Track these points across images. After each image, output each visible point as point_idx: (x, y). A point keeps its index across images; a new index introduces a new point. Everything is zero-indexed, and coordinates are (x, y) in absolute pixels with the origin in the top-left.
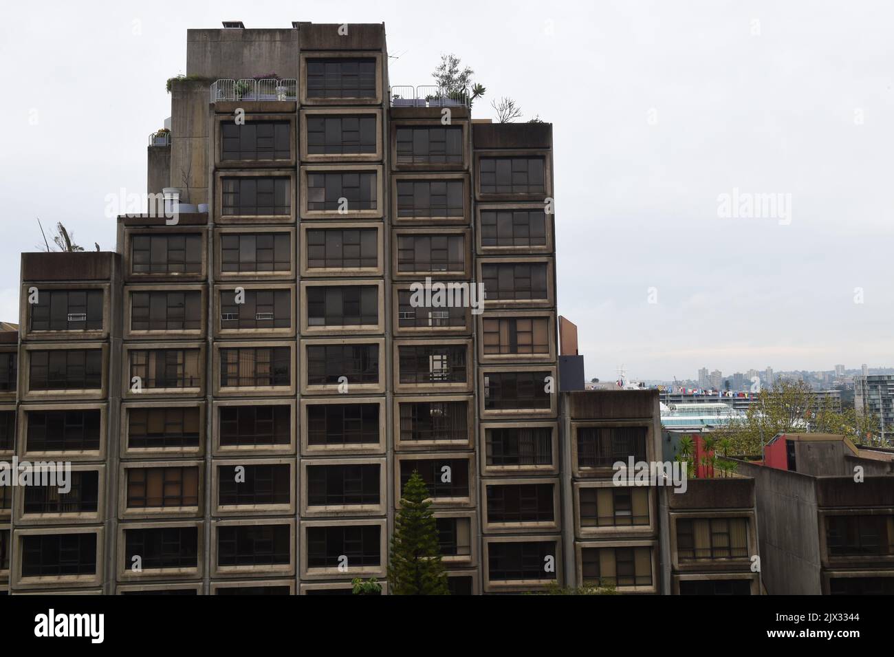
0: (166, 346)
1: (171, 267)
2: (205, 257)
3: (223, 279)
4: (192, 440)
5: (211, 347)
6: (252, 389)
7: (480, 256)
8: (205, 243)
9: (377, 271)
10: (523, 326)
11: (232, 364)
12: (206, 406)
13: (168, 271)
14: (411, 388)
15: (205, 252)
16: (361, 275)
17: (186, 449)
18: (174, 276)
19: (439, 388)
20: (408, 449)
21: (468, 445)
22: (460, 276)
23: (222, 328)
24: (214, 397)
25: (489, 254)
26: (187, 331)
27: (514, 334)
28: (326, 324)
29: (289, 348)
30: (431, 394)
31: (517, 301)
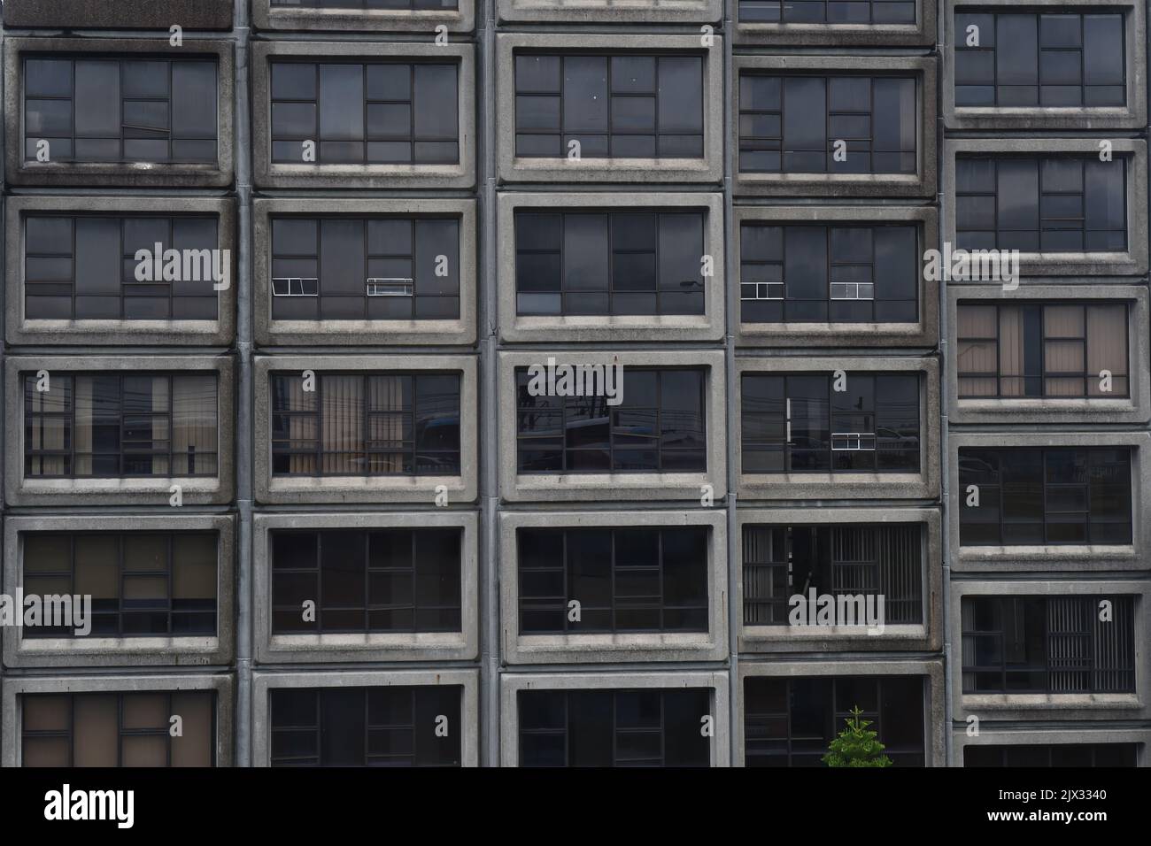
0: (126, 363)
1: (132, 146)
2: (229, 121)
3: (278, 184)
4: (196, 618)
5: (246, 367)
6: (358, 482)
7: (952, 133)
8: (229, 82)
9: (706, 168)
10: (1058, 324)
11: (303, 414)
12: (236, 525)
13: (123, 159)
14: (776, 487)
15: (228, 108)
16: (662, 179)
17: (182, 643)
18: (144, 173)
19: (851, 487)
20: (768, 649)
21: (927, 640)
22: (908, 186)
23: (275, 318)
24: (257, 504)
25: (976, 128)
26: (181, 325)
27: (1036, 344)
28: (565, 311)
29: (457, 374)
30: (828, 503)
31: (1048, 256)
